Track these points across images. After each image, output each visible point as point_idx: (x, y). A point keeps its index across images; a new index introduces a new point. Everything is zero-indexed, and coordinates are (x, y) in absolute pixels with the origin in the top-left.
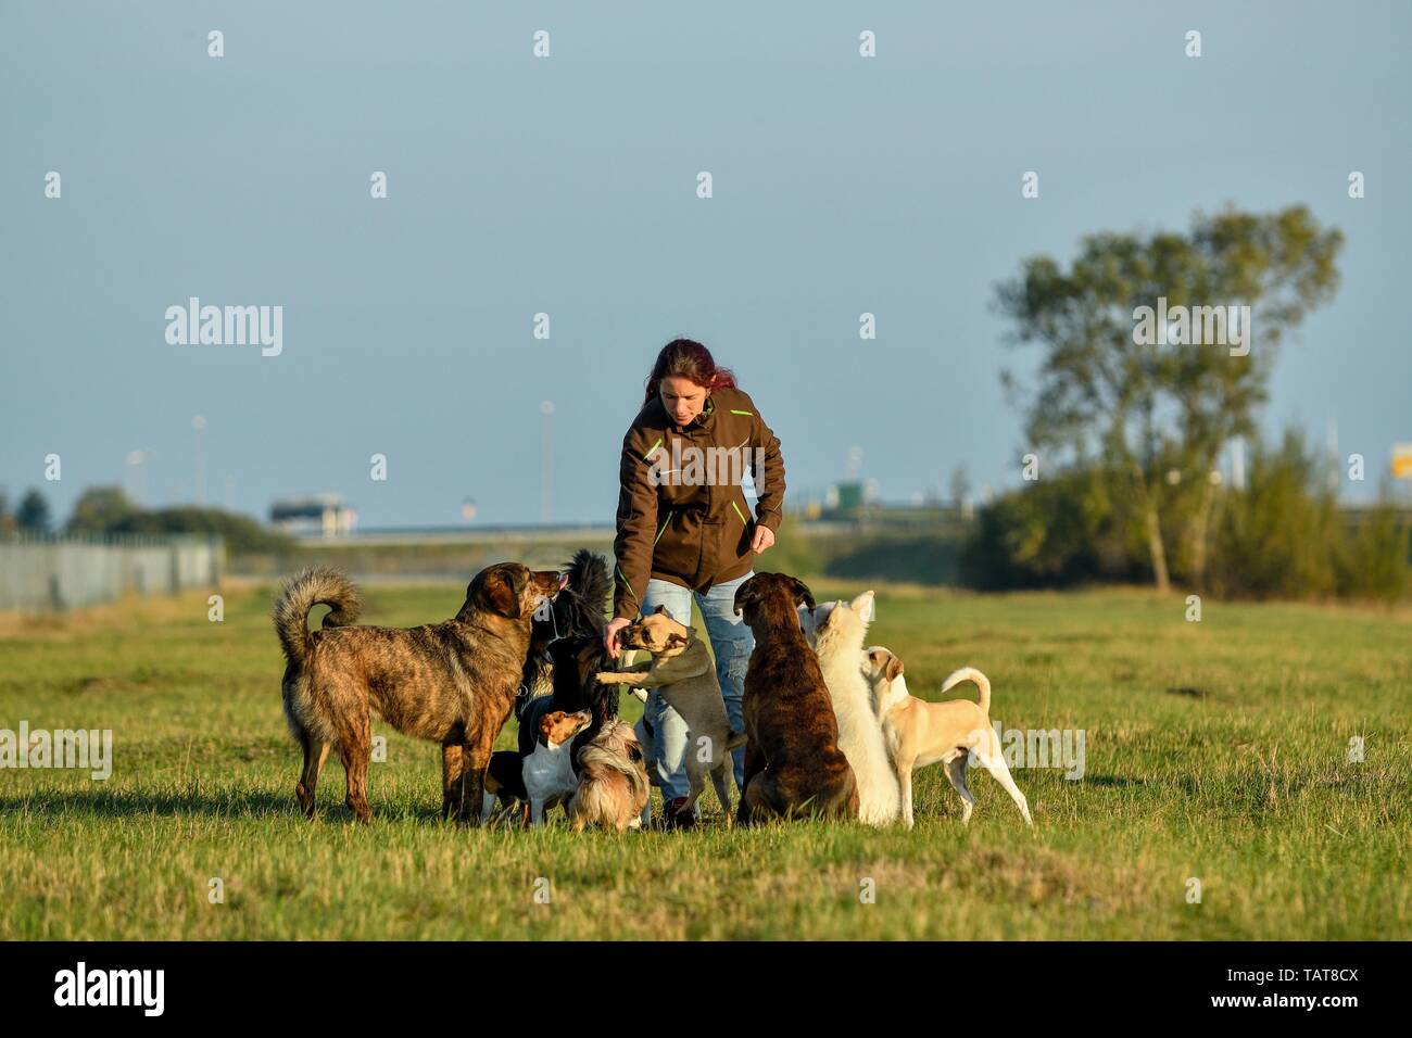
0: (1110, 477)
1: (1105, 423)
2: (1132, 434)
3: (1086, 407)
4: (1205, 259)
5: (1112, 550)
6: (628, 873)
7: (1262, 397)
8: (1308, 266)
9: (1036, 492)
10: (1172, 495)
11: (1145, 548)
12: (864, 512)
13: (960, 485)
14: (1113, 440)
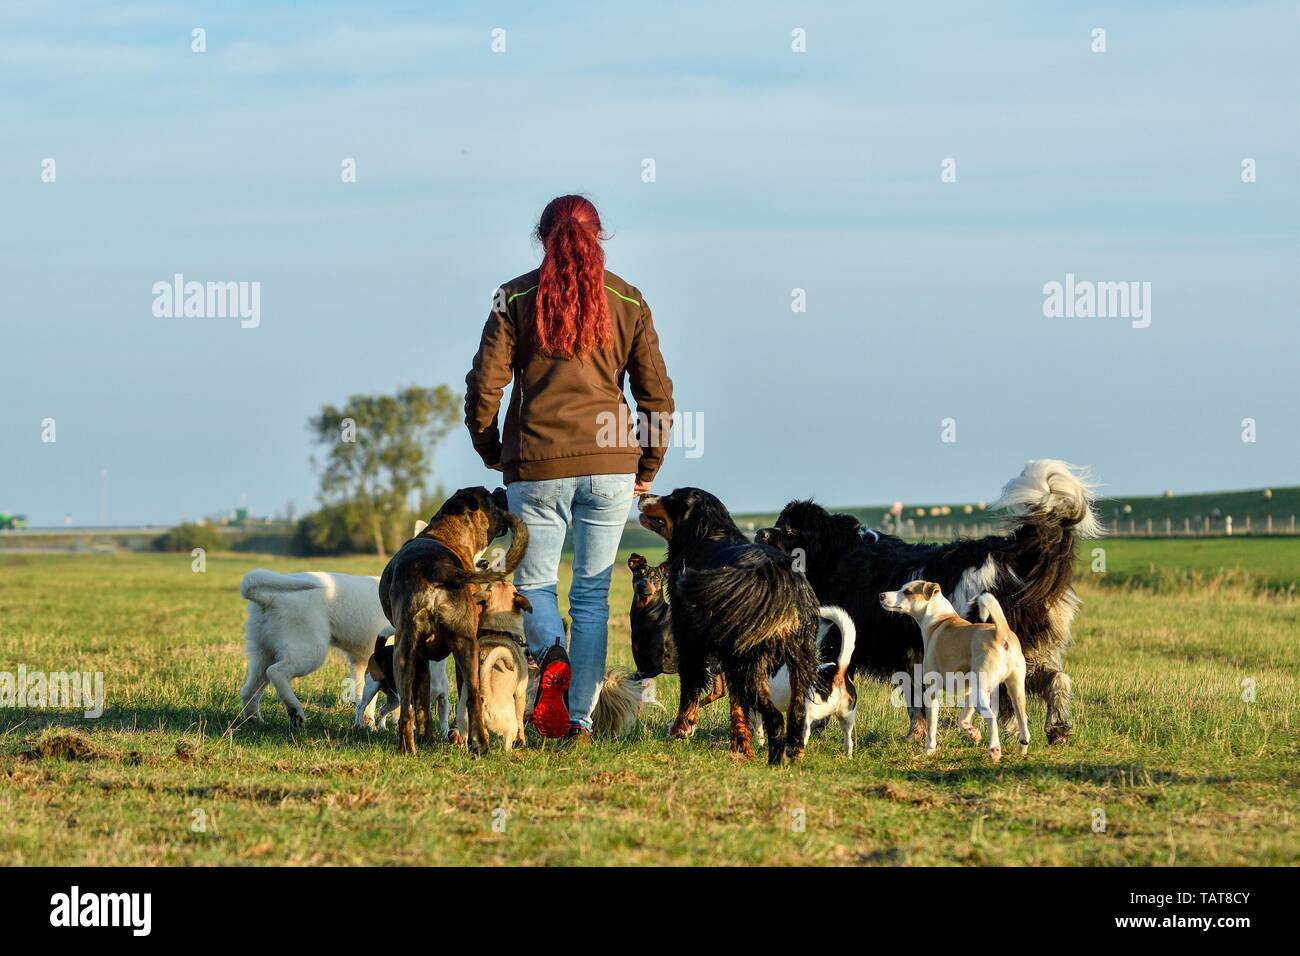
0: (359, 506)
1: (357, 482)
2: (369, 488)
3: (348, 474)
4: (402, 407)
5: (359, 539)
6: (115, 648)
7: (429, 471)
8: (448, 412)
9: (326, 512)
10: (387, 514)
11: (373, 538)
12: (247, 522)
13: (291, 510)
14: (360, 490)
